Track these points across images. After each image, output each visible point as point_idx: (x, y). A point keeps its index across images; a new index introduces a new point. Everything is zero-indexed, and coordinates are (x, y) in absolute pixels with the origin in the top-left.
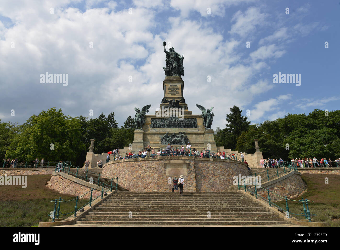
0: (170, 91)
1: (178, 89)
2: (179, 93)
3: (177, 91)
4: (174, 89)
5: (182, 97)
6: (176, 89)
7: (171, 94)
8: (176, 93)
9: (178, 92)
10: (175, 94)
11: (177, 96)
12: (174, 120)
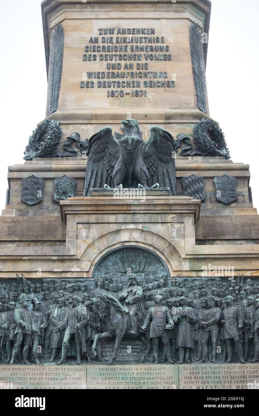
0: (99, 66)
1: (168, 58)
2: (170, 84)
3: (155, 66)
4: (130, 58)
5: (197, 111)
6: (151, 57)
7: (104, 92)
8: (151, 85)
9: (165, 75)
10: (137, 94)
11: (155, 104)
12: (139, 291)
